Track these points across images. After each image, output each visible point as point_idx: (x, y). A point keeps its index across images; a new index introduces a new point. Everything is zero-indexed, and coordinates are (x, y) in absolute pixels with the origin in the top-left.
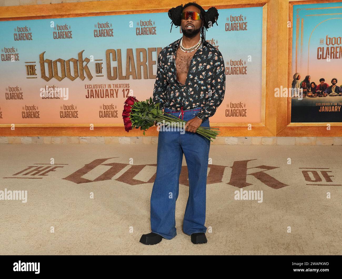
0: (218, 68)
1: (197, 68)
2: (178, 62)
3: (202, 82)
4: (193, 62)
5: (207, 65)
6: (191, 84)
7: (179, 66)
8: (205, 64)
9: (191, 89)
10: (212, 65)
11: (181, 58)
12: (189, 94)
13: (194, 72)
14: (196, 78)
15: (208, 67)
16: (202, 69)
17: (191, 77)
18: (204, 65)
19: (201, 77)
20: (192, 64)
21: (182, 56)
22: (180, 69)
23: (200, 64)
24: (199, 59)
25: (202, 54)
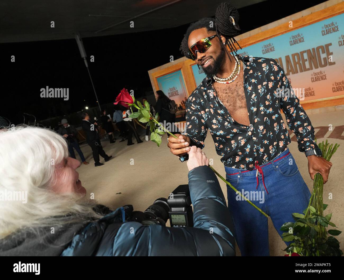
0: (284, 79)
1: (258, 94)
2: (224, 98)
3: (271, 110)
4: (247, 89)
5: (268, 84)
6: (258, 120)
7: (227, 102)
8: (264, 83)
9: (261, 127)
10: (274, 80)
11: (225, 92)
12: (261, 136)
13: (256, 100)
14: (262, 108)
15: (271, 85)
16: (264, 91)
17: (255, 109)
18: (264, 86)
19: (267, 103)
20: (248, 92)
21: (224, 88)
22: (231, 106)
23: (259, 87)
24: (253, 81)
25: (254, 73)
